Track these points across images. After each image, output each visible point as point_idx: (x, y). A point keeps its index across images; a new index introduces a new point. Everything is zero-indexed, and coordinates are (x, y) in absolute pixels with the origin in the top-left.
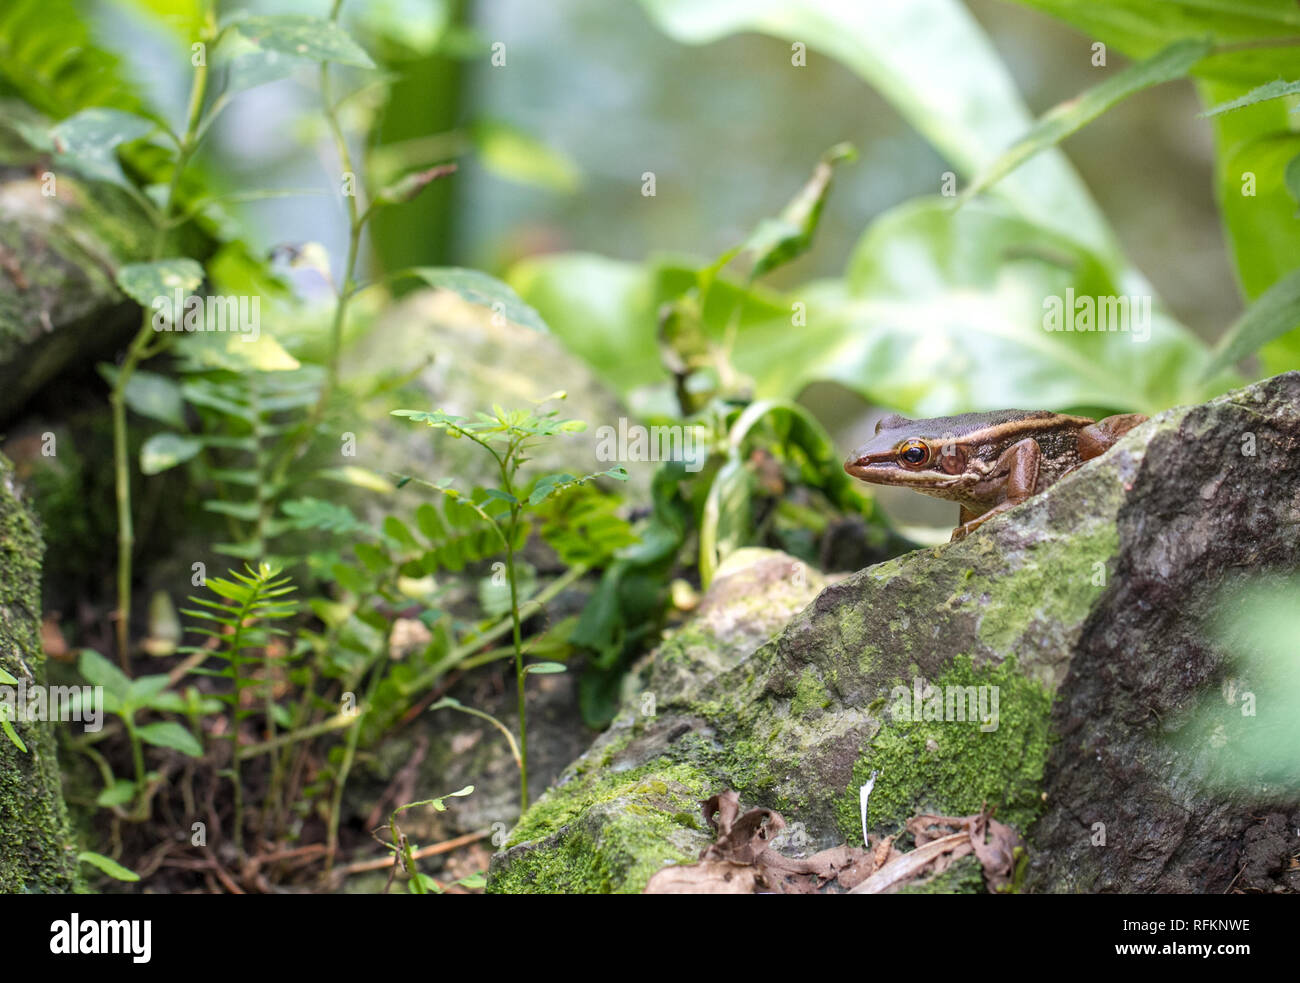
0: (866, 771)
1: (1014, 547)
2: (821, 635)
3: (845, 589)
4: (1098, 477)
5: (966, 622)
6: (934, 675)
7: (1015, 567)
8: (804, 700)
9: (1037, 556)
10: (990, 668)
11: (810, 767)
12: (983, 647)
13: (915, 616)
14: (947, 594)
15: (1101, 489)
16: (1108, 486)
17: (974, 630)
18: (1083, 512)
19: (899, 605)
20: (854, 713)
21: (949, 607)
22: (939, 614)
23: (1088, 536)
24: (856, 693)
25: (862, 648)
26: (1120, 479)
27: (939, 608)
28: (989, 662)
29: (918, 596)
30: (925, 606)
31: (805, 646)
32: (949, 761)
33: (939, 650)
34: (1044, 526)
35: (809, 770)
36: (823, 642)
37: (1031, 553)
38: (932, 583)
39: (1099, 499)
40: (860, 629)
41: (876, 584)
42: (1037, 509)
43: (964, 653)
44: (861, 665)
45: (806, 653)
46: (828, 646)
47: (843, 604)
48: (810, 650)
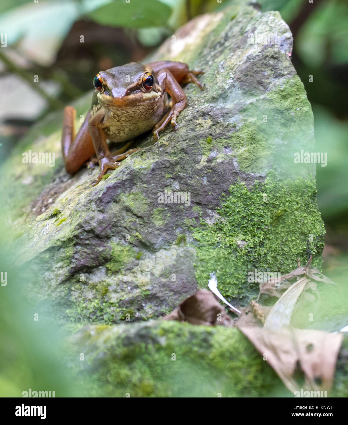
0: (205, 275)
1: (230, 115)
2: (115, 217)
3: (120, 183)
4: (267, 56)
5: (224, 167)
6: (217, 205)
7: (239, 125)
8: (121, 260)
9: (250, 114)
10: (260, 185)
11: (162, 289)
12: (247, 175)
13: (182, 178)
14: (199, 157)
15: (271, 62)
16: (275, 58)
17: (234, 168)
18: (268, 78)
19: (167, 177)
20: (165, 252)
21: (205, 164)
22: (201, 170)
23: (282, 89)
24: (161, 239)
25: (152, 212)
26: (283, 52)
27: (198, 167)
28: (257, 181)
29: (179, 166)
30: (186, 170)
31: (107, 227)
32: (258, 247)
33: (214, 190)
34: (241, 98)
35: (162, 292)
36: (118, 220)
37: (245, 114)
38: (184, 155)
39: (274, 68)
40: (144, 201)
41: (142, 171)
42: (230, 90)
43: (234, 184)
44: (155, 222)
45: (109, 231)
46: (122, 222)
47: (121, 193)
48: (110, 229)
